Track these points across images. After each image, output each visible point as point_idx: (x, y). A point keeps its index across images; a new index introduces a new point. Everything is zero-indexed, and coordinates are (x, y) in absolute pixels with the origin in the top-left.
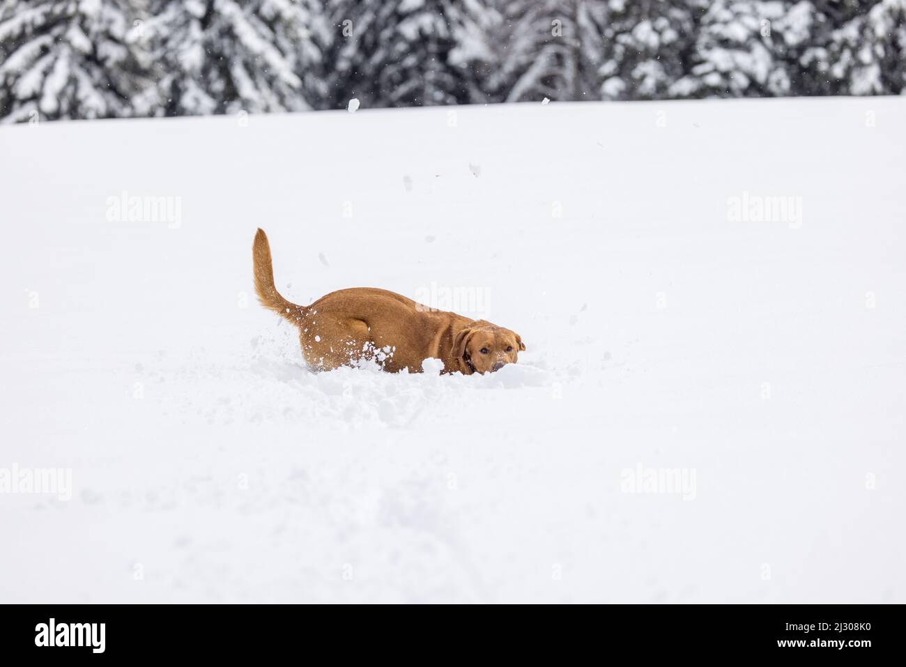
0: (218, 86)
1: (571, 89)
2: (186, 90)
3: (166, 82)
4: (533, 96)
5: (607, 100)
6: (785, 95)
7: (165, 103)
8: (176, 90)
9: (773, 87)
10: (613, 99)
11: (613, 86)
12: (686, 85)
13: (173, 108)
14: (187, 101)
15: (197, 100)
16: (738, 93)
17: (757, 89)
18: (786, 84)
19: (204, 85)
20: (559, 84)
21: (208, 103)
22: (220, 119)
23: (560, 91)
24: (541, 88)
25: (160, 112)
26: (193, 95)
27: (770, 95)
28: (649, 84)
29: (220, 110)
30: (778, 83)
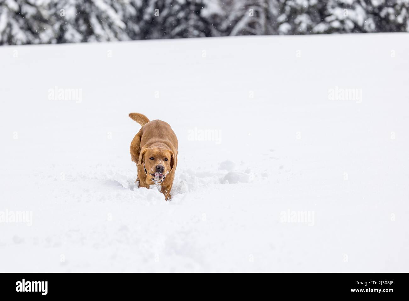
0: (83, 28)
1: (263, 29)
2: (67, 30)
3: (57, 26)
4: (244, 33)
5: (282, 35)
6: (373, 32)
7: (57, 36)
8: (62, 30)
9: (366, 28)
10: (285, 34)
11: (285, 27)
12: (322, 27)
13: (60, 39)
14: (68, 36)
15: (73, 35)
16: (349, 31)
17: (358, 29)
18: (373, 26)
19: (76, 28)
20: (257, 26)
21: (78, 37)
22: (85, 45)
23: (258, 30)
24: (249, 29)
25: (54, 41)
26: (71, 33)
27: (365, 32)
28: (303, 27)
29: (85, 40)
30: (369, 26)
